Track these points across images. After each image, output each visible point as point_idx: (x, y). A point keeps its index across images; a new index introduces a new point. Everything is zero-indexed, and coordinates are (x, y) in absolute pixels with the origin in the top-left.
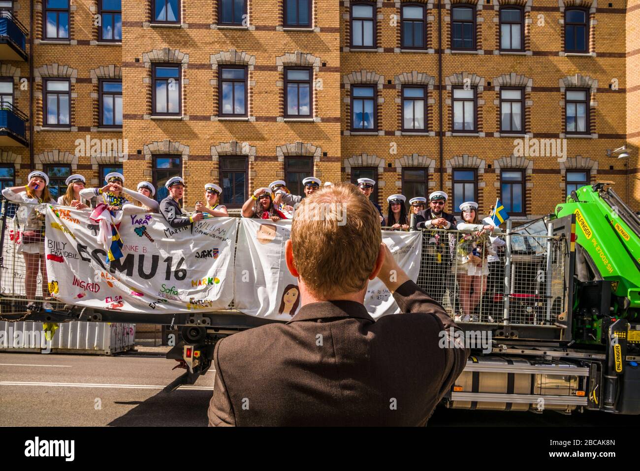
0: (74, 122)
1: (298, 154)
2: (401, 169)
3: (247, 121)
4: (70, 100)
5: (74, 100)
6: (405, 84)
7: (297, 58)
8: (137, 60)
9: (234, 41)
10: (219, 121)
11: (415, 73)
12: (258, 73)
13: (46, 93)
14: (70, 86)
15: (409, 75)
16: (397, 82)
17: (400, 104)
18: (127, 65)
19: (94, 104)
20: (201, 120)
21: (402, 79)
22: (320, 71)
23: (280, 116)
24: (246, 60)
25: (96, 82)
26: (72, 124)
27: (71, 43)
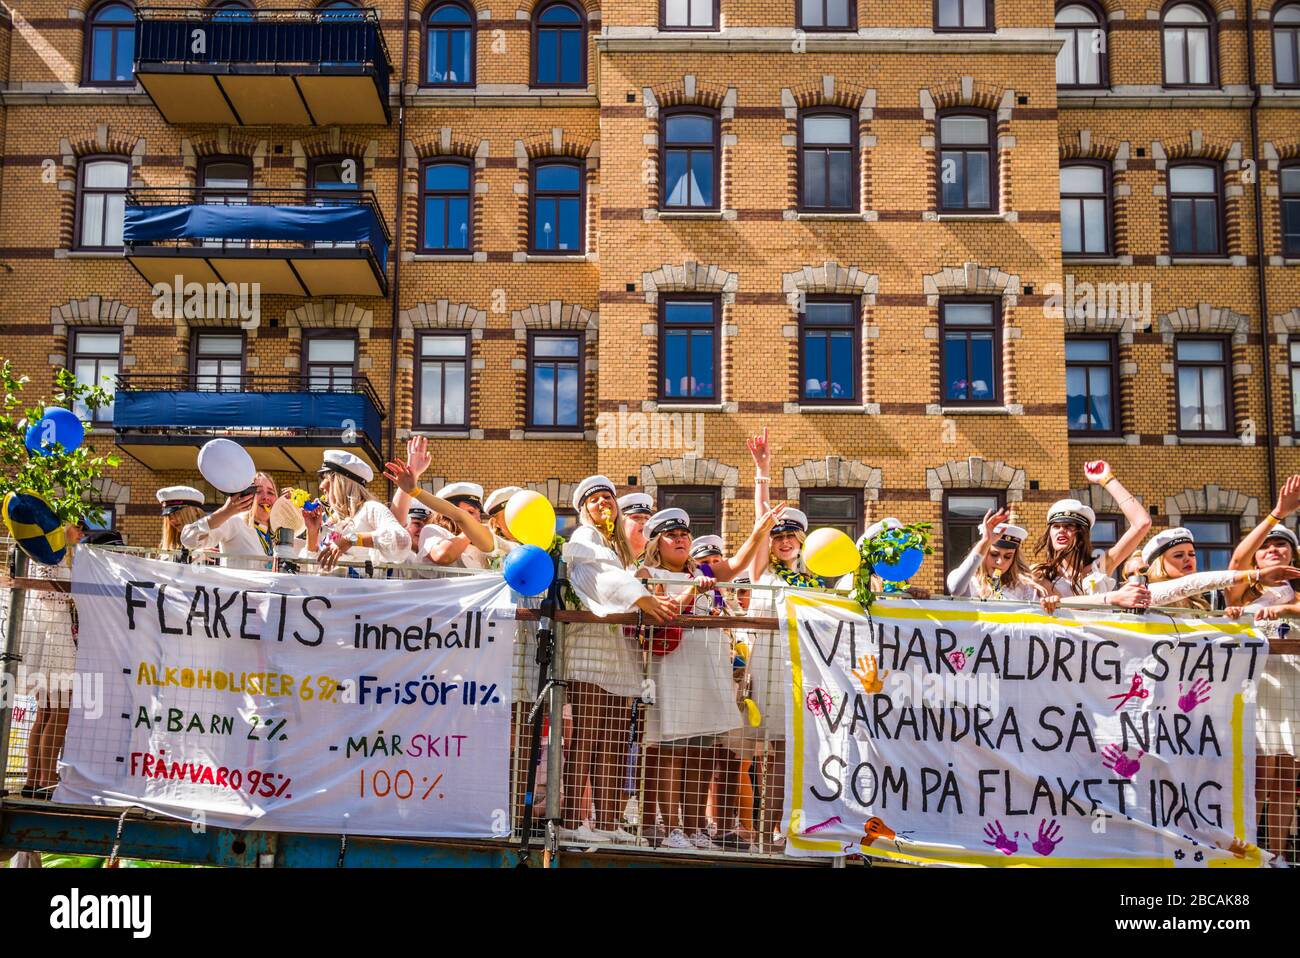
0: (476, 419)
1: (974, 486)
2: (1179, 518)
3: (862, 413)
4: (469, 373)
5: (478, 375)
6: (1181, 333)
7: (970, 276)
8: (631, 288)
9: (834, 245)
10: (804, 413)
11: (1204, 308)
12: (884, 310)
13: (419, 359)
14: (470, 345)
15: (1192, 312)
16: (1164, 328)
17: (1172, 376)
18: (609, 298)
19: (518, 382)
20: (763, 411)
21: (1176, 322)
22: (1020, 304)
23: (933, 402)
24: (858, 283)
25: (524, 337)
26: (473, 423)
27: (476, 259)
